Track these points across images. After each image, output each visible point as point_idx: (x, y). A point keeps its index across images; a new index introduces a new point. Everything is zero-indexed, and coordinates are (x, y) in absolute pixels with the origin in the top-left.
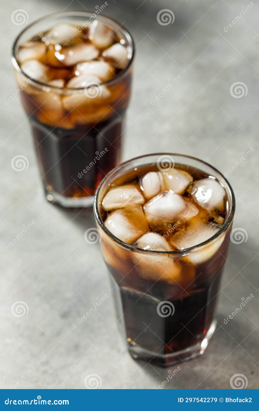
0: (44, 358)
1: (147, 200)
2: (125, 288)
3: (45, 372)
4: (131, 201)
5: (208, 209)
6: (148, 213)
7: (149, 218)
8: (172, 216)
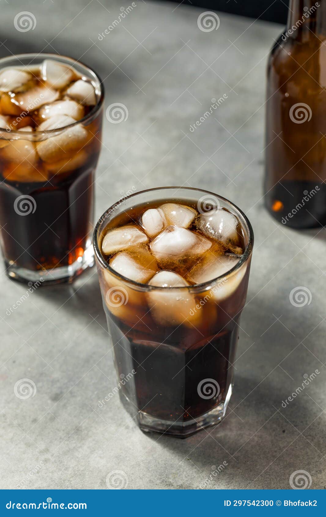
0: (42, 446)
1: (151, 239)
2: (138, 342)
3: (46, 461)
4: (134, 241)
5: (223, 240)
6: (156, 252)
7: (158, 256)
8: (183, 252)
